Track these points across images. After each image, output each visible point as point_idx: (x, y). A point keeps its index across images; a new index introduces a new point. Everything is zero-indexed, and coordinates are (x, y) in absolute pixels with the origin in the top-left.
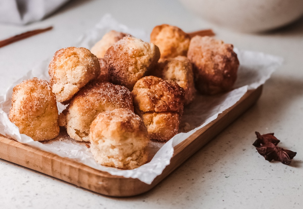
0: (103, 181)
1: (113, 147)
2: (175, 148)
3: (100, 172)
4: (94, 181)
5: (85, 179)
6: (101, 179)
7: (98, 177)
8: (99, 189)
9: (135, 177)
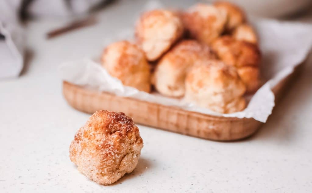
0: (214, 125)
1: (216, 94)
2: (273, 90)
3: (209, 116)
4: (205, 126)
5: (195, 125)
6: (212, 123)
7: (209, 121)
8: (209, 134)
9: (249, 116)
